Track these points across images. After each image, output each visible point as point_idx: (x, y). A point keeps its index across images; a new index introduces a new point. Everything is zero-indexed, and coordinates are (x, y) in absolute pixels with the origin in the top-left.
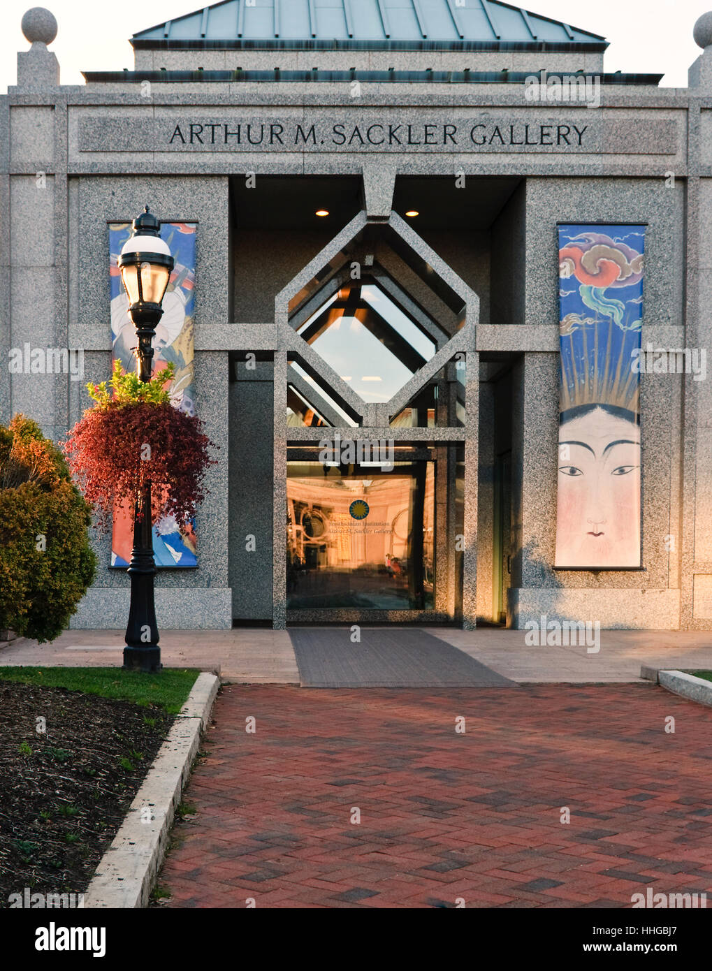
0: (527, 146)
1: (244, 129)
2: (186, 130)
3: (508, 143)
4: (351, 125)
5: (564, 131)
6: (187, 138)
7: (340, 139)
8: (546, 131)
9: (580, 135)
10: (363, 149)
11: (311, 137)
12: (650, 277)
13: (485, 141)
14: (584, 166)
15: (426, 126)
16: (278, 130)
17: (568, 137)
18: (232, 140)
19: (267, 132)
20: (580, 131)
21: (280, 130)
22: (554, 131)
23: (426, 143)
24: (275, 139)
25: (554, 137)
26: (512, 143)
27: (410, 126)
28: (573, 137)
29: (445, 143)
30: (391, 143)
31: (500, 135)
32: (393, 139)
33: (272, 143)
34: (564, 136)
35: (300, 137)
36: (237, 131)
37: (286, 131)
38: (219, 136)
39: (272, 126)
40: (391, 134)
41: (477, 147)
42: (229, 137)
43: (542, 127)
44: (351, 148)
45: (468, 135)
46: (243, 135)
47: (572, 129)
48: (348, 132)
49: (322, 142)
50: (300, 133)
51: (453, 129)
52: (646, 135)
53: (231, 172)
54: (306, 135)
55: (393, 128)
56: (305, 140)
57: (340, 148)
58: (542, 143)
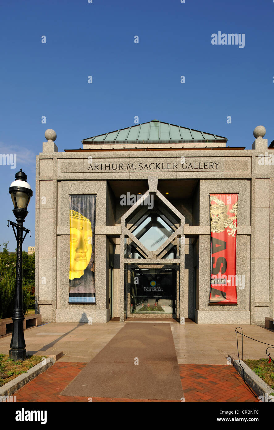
0: (200, 169)
1: (111, 165)
2: (93, 166)
3: (194, 168)
4: (144, 164)
5: (212, 164)
6: (94, 168)
7: (141, 168)
8: (206, 164)
9: (217, 165)
10: (148, 171)
11: (132, 167)
12: (240, 210)
13: (186, 168)
14: (218, 175)
15: (168, 163)
16: (121, 165)
17: (213, 166)
18: (108, 168)
19: (118, 166)
20: (217, 164)
21: (122, 165)
22: (209, 164)
23: (168, 169)
24: (121, 168)
25: (208, 166)
26: (195, 168)
27: (163, 164)
28: (214, 166)
29: (174, 168)
30: (157, 169)
31: (191, 166)
32: (158, 168)
33: (120, 169)
34: (212, 166)
35: (129, 167)
36: (109, 166)
37: (124, 165)
38: (103, 167)
39: (120, 164)
40: (157, 166)
41: (184, 170)
42: (106, 167)
43: (205, 163)
44: (144, 171)
45: (181, 166)
46: (111, 167)
47: (214, 163)
48: (143, 165)
49: (135, 169)
50: (128, 166)
51: (176, 164)
52: (238, 165)
53: (107, 179)
54: (130, 167)
55: (158, 164)
56: (130, 168)
57: (141, 171)
58: (205, 168)
